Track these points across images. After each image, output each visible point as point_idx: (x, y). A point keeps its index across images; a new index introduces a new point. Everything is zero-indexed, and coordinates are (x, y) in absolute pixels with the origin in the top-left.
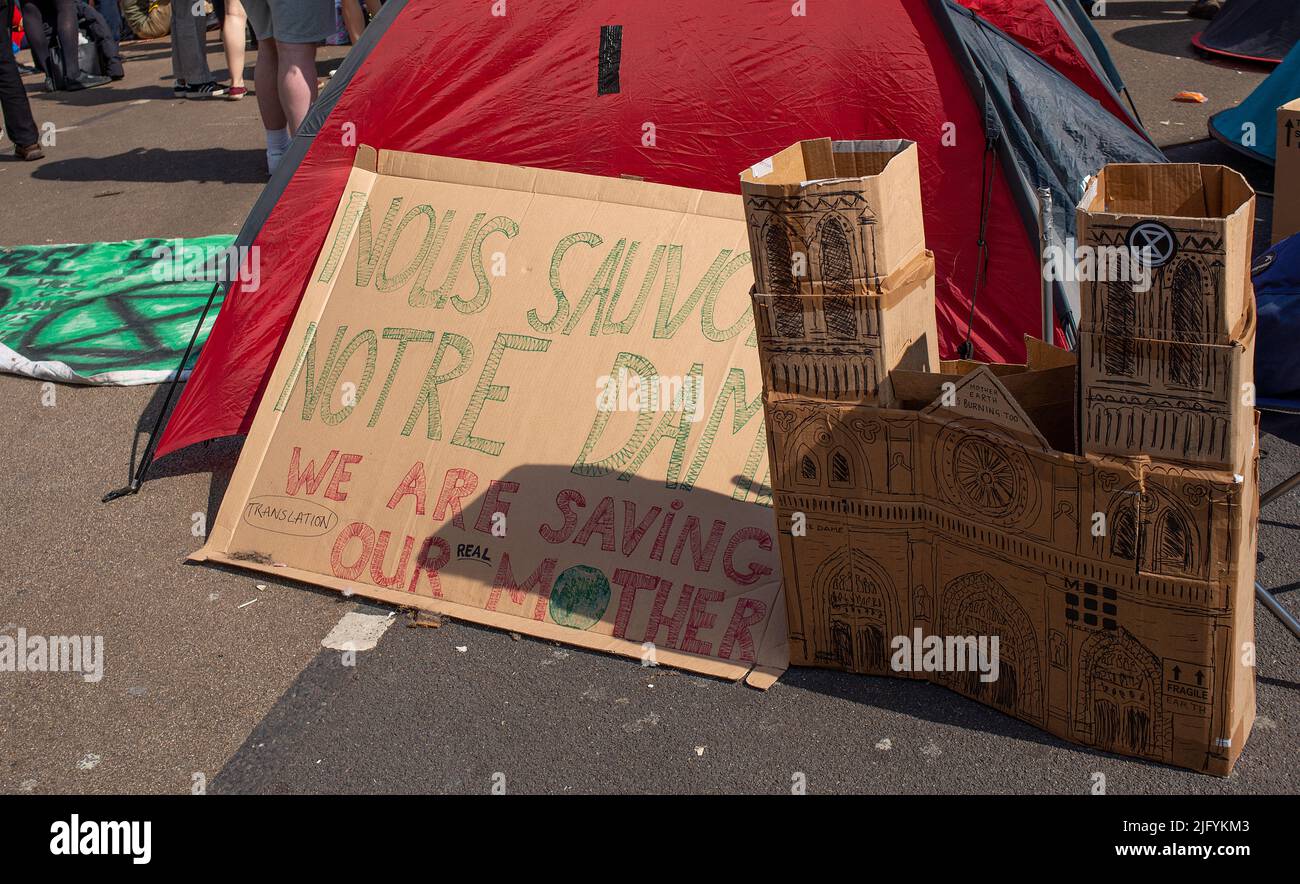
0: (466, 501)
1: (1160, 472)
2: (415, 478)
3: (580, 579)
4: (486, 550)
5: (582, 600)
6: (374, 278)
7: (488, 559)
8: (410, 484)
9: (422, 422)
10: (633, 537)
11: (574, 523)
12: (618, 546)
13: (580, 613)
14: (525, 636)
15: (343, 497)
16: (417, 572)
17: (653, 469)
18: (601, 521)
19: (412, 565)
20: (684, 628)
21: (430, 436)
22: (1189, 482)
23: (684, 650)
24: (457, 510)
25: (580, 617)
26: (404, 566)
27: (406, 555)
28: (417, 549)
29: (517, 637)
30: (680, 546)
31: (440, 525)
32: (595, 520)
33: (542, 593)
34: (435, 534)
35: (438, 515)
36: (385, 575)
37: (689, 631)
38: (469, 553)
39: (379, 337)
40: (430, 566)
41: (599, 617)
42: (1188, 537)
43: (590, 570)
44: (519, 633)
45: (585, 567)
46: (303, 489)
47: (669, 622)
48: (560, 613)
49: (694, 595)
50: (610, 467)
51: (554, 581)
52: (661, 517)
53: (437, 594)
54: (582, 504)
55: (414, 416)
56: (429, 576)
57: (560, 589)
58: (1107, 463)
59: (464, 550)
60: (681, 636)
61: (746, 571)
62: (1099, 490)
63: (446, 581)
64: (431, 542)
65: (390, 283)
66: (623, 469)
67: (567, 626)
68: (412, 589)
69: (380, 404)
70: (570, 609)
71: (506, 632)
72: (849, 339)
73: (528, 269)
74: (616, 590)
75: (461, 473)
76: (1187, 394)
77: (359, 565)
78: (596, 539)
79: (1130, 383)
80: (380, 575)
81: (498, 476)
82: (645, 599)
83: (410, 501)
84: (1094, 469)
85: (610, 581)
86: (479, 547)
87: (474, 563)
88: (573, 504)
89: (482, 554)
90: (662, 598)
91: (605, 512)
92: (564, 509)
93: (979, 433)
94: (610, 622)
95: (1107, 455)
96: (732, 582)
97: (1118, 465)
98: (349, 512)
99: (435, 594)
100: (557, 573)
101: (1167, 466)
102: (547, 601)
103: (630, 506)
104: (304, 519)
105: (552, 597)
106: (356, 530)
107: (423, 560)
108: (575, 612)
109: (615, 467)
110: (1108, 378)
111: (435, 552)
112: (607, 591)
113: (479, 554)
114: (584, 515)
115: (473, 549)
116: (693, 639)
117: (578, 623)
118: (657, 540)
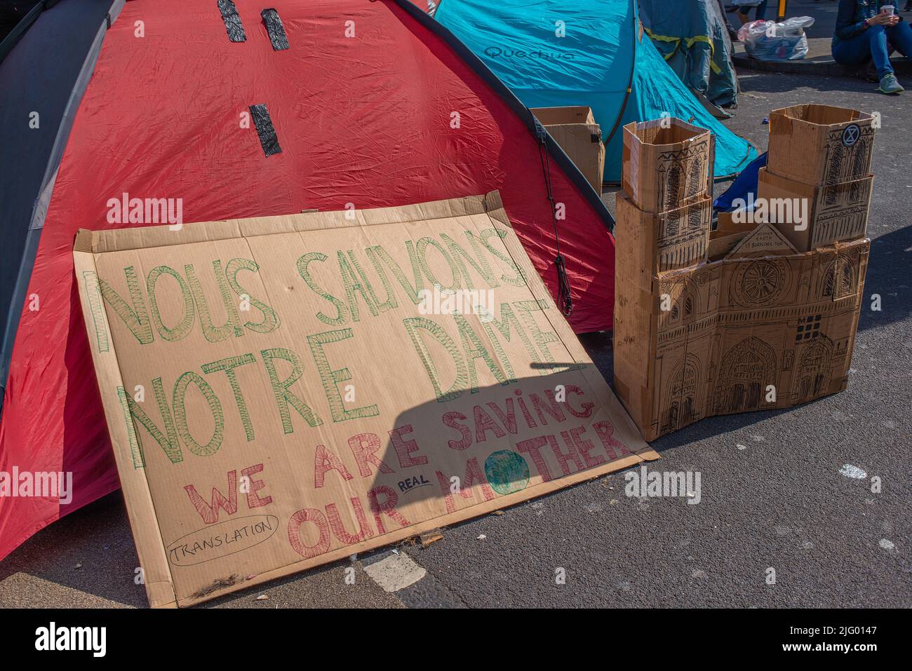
0: (380, 454)
1: (843, 247)
2: (325, 457)
3: (499, 461)
4: (421, 477)
5: (510, 472)
6: (156, 334)
7: (427, 481)
8: (323, 464)
9: (296, 417)
10: (509, 422)
11: (468, 430)
12: (506, 431)
13: (513, 481)
14: (505, 509)
15: (269, 500)
16: (378, 519)
17: (485, 379)
18: (483, 422)
19: (370, 517)
20: (581, 456)
21: (312, 424)
22: (853, 247)
23: (590, 467)
24: (378, 463)
25: (516, 483)
26: (364, 519)
27: (360, 512)
28: (366, 503)
29: (500, 513)
30: (540, 414)
31: (372, 478)
32: (478, 423)
33: (481, 481)
34: (373, 486)
35: (365, 473)
36: (352, 534)
37: (584, 456)
38: (410, 485)
39: (202, 374)
40: (386, 508)
41: (527, 475)
42: (851, 275)
43: (501, 453)
44: (499, 510)
45: (496, 453)
46: (222, 512)
47: (569, 457)
48: (502, 488)
49: (569, 434)
50: (460, 389)
51: (483, 471)
52: (516, 403)
53: (405, 524)
54: (463, 418)
55: (286, 418)
56: (390, 515)
57: (490, 472)
58: (825, 250)
59: (405, 485)
60: (582, 460)
61: (583, 410)
62: (821, 265)
63: (406, 511)
64: (373, 494)
65: (177, 333)
66: (468, 387)
67: (512, 493)
68: (382, 530)
69: (246, 420)
70: (506, 482)
71: (489, 514)
72: (696, 228)
73: (289, 288)
74: (526, 456)
75: (360, 438)
76: (854, 205)
77: (323, 539)
78: (489, 434)
79: (834, 207)
80: (347, 536)
81: (391, 427)
82: (546, 451)
83: (334, 476)
84: (820, 255)
85: (518, 453)
86: (414, 478)
87: (417, 489)
88: (457, 420)
89: (420, 481)
90: (555, 446)
91: (481, 416)
92: (454, 426)
93: (761, 258)
94: (537, 475)
95: (825, 246)
96: (581, 419)
97: (829, 250)
98: (284, 507)
99: (403, 524)
100: (482, 465)
101: (844, 243)
102: (488, 485)
103: (493, 405)
104: (243, 533)
105: (489, 481)
106: (301, 517)
107: (377, 508)
108: (510, 481)
109: (464, 388)
110: (828, 207)
111: (381, 498)
112: (520, 460)
113: (417, 482)
114: (470, 423)
115: (412, 481)
116: (590, 458)
117: (517, 487)
118: (526, 416)
